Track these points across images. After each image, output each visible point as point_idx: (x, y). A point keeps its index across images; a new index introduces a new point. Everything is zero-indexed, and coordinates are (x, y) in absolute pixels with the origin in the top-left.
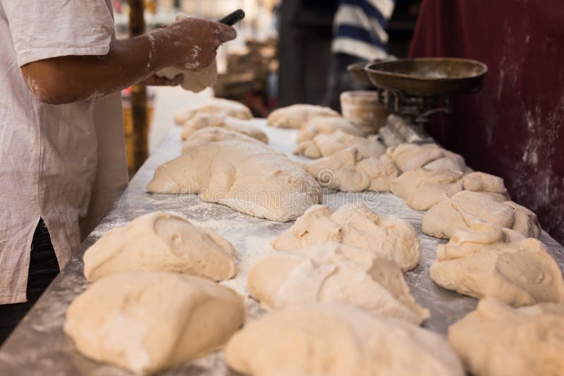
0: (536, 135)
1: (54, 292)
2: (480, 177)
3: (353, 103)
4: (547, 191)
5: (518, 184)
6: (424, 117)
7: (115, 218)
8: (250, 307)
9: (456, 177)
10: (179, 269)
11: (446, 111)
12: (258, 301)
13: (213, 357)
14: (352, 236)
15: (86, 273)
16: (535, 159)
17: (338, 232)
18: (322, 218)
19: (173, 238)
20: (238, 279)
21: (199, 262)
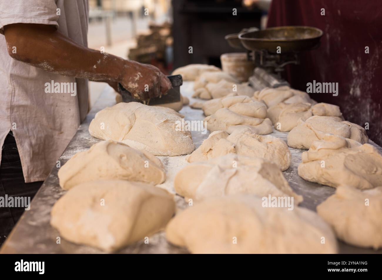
0: (359, 76)
1: (40, 199)
2: (323, 106)
3: (230, 61)
4: (369, 114)
5: (347, 110)
6: (281, 68)
7: (76, 147)
8: (178, 201)
9: (307, 107)
10: (126, 178)
11: (296, 63)
12: (183, 197)
13: (157, 236)
14: (243, 150)
15: (61, 184)
16: (358, 92)
17: (233, 148)
18: (221, 140)
19: (121, 157)
20: (167, 183)
21: (140, 173)
